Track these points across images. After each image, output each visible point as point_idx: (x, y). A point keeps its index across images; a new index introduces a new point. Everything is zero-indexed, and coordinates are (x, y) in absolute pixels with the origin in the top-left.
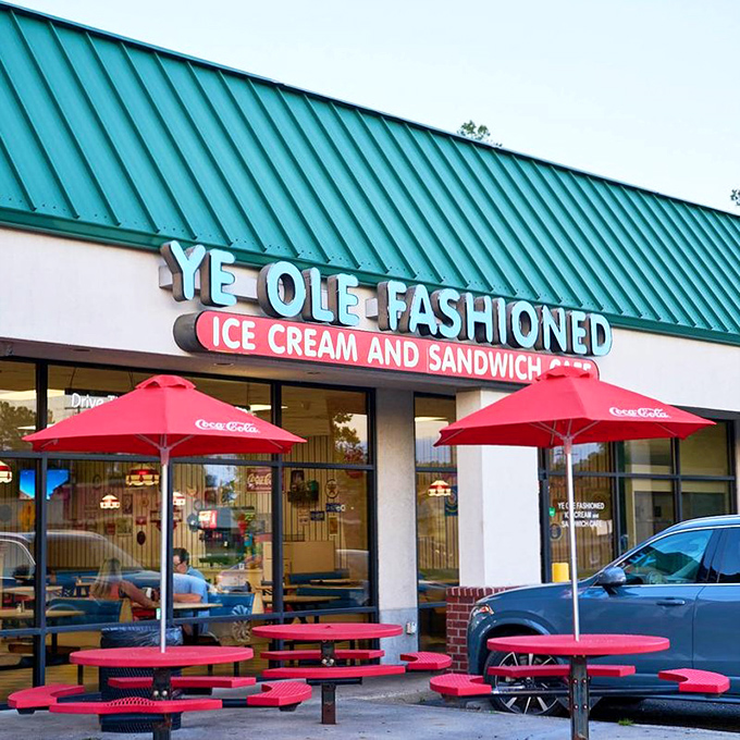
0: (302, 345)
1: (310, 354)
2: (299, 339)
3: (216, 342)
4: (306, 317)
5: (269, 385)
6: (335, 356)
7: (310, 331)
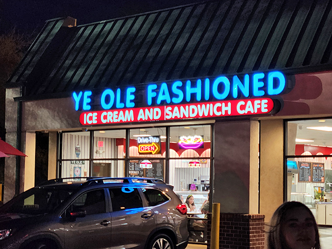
0: (112, 118)
1: (115, 121)
2: (112, 116)
3: (85, 123)
4: (114, 108)
5: (125, 130)
6: (124, 120)
7: (116, 112)
